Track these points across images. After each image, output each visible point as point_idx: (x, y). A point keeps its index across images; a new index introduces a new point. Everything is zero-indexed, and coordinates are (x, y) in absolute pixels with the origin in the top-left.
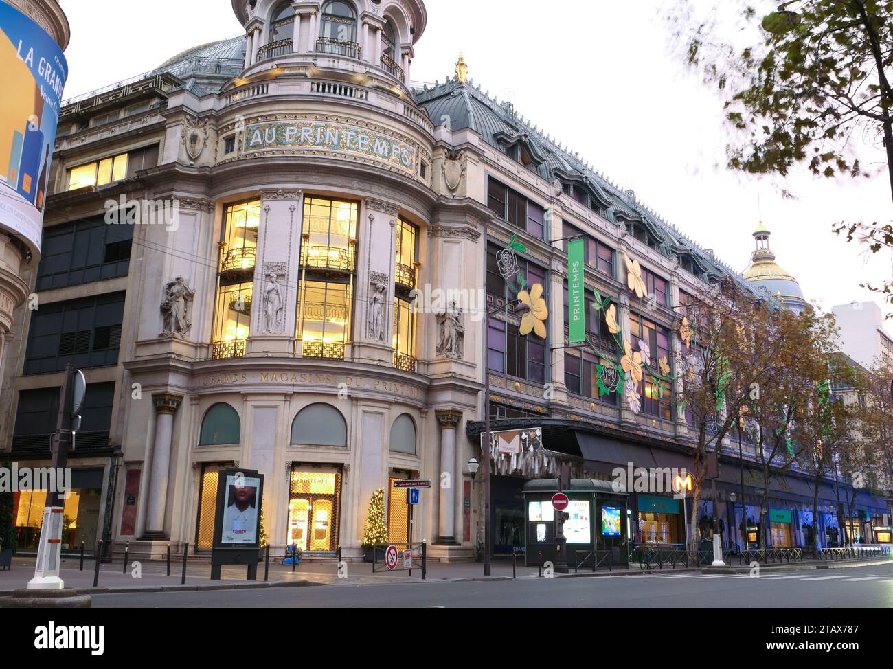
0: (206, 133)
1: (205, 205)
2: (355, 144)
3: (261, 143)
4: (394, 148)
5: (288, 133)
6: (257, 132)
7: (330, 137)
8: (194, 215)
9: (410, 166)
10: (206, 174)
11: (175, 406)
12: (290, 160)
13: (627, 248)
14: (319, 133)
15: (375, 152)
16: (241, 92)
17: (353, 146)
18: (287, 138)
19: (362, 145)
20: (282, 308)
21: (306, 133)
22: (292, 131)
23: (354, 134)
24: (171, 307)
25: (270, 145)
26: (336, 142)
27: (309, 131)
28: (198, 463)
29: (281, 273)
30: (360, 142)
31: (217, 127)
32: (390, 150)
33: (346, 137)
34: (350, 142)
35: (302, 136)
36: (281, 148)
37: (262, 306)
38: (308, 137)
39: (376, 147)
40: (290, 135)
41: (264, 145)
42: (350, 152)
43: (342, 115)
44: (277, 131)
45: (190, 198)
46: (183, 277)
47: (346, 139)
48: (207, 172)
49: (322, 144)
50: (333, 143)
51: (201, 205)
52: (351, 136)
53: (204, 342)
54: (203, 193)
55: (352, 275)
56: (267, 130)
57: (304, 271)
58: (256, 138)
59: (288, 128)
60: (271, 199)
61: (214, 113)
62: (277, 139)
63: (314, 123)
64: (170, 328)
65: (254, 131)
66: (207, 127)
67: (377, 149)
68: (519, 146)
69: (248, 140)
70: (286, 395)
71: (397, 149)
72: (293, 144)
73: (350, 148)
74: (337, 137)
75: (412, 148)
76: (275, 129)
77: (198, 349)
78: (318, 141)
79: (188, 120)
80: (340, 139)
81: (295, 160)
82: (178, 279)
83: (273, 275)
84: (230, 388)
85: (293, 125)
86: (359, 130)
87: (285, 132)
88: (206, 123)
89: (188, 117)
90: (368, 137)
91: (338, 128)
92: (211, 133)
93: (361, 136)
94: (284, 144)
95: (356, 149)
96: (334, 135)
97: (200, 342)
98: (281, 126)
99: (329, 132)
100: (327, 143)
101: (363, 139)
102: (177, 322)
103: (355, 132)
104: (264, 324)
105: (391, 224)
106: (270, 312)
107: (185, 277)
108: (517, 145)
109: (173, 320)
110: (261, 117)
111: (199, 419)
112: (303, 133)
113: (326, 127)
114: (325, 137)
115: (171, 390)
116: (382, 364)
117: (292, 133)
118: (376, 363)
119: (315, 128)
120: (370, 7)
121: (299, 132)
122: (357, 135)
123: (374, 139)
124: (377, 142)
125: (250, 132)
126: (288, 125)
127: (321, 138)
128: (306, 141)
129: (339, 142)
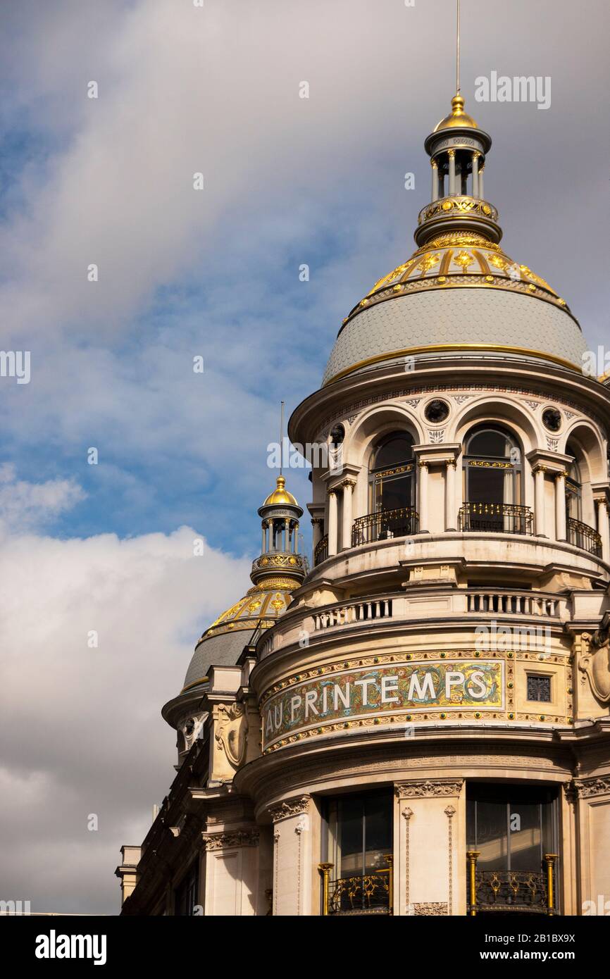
4: (448, 679)
7: (339, 697)
9: (493, 697)
14: (326, 696)
15: (410, 698)
18: (293, 716)
19: (389, 694)
21: (310, 700)
22: (296, 702)
23: (373, 681)
26: (347, 703)
27: (313, 696)
30: (384, 689)
32: (440, 687)
33: (362, 689)
34: (368, 697)
35: (307, 708)
36: (286, 733)
38: (313, 707)
39: (412, 689)
40: (295, 711)
42: (369, 713)
43: (352, 657)
44: (284, 706)
47: (360, 694)
49: (330, 712)
50: (343, 707)
51: (240, 838)
52: (369, 685)
56: (277, 708)
58: (270, 723)
59: (293, 700)
62: (283, 720)
63: (319, 681)
65: (268, 712)
67: (415, 692)
69: (265, 729)
71: (457, 678)
72: (297, 725)
74: (348, 696)
75: (492, 663)
76: (281, 704)
78: (325, 710)
80: (353, 695)
85: (296, 693)
86: (381, 670)
87: (291, 707)
90: (396, 678)
93: (384, 680)
94: (289, 727)
95: (380, 705)
96: (344, 691)
98: (287, 698)
100: (336, 707)
101: (388, 684)
103: (375, 677)
105: (447, 812)
110: (270, 688)
112: (307, 702)
113: (334, 682)
114: (333, 700)
117: (297, 706)
119: (320, 693)
120: (426, 433)
121: (304, 701)
122: (379, 682)
123: (406, 677)
124: (415, 679)
125: (266, 714)
126: (293, 694)
127: (328, 703)
128: (311, 715)
129: (351, 701)
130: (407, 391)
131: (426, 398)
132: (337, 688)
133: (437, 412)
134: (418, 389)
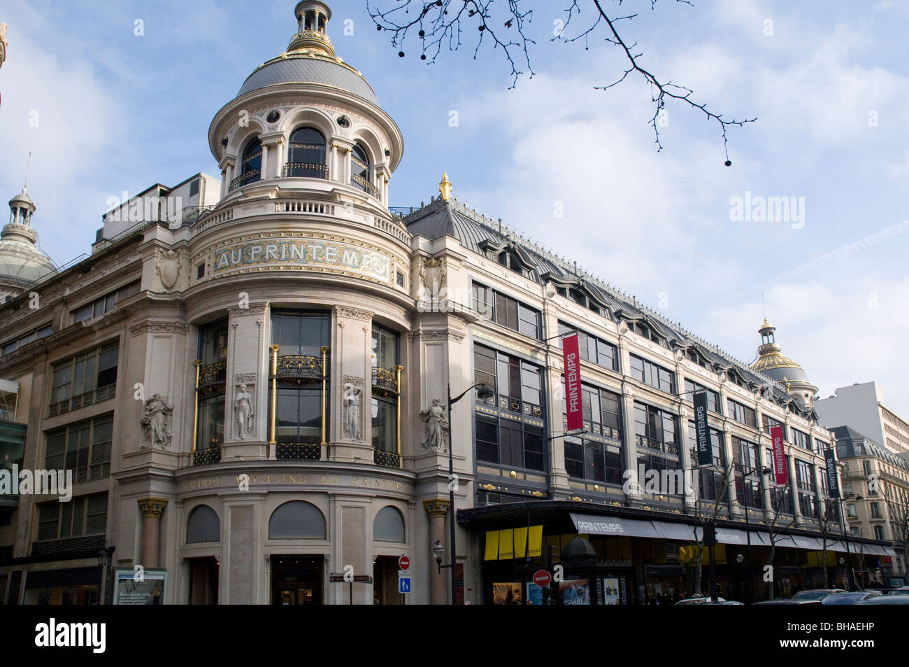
0: (179, 263)
1: (180, 328)
2: (321, 257)
3: (228, 265)
4: (364, 259)
5: (253, 252)
6: (224, 255)
7: (295, 252)
8: (170, 337)
9: (384, 274)
10: (177, 299)
11: (160, 510)
12: (254, 277)
13: (629, 343)
14: (284, 249)
15: (344, 262)
16: (209, 221)
17: (320, 259)
18: (253, 257)
19: (330, 256)
20: (253, 416)
21: (271, 250)
22: (257, 250)
23: (321, 247)
24: (150, 421)
25: (236, 266)
26: (301, 256)
27: (273, 248)
28: (185, 559)
29: (251, 383)
30: (328, 254)
31: (190, 256)
33: (312, 250)
34: (317, 256)
35: (267, 254)
36: (246, 267)
37: (234, 415)
38: (273, 254)
39: (345, 258)
40: (255, 254)
41: (230, 266)
42: (317, 265)
43: (306, 230)
44: (242, 252)
45: (165, 323)
46: (160, 394)
47: (311, 253)
48: (178, 297)
49: (288, 259)
50: (298, 258)
51: (176, 328)
52: (317, 249)
53: (185, 451)
54: (177, 317)
55: (324, 381)
56: (233, 252)
57: (275, 380)
58: (224, 261)
59: (253, 248)
60: (238, 315)
61: (185, 243)
62: (242, 259)
63: (278, 240)
64: (150, 441)
65: (221, 254)
66: (180, 257)
68: (508, 254)
69: (216, 264)
70: (261, 494)
71: (368, 259)
72: (258, 262)
73: (316, 261)
74: (302, 252)
75: (384, 257)
76: (240, 250)
77: (180, 458)
78: (283, 256)
79: (162, 252)
80: (305, 253)
81: (258, 276)
82: (155, 396)
83: (244, 385)
84: (207, 491)
85: (257, 245)
86: (326, 242)
87: (251, 252)
88: (179, 253)
89: (161, 249)
90: (335, 249)
91: (303, 243)
92: (184, 262)
93: (328, 249)
94: (250, 263)
95: (324, 261)
96: (299, 250)
97: (181, 451)
98: (246, 246)
100: (293, 257)
101: (330, 251)
102: (157, 436)
103: (322, 245)
104: (237, 431)
105: (364, 330)
106: (242, 420)
107: (162, 394)
108: (505, 253)
109: (153, 433)
110: (227, 240)
111: (185, 520)
112: (268, 251)
113: (291, 243)
114: (290, 253)
115: (152, 496)
116: (358, 461)
117: (257, 252)
118: (352, 461)
119: (280, 245)
120: (338, 131)
121: (264, 250)
122: (324, 247)
123: (342, 250)
124: (346, 253)
125: (218, 255)
126: (253, 245)
127: (286, 254)
128: (271, 259)
129: (305, 256)
130: (328, 104)
131: (337, 113)
132: (294, 247)
133: (343, 122)
134: (335, 106)
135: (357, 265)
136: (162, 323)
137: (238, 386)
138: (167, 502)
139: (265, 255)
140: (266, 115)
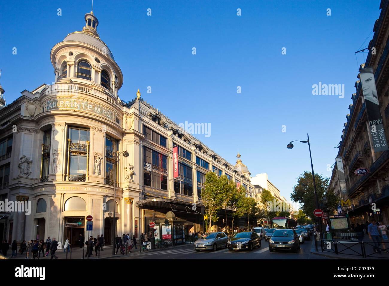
1: (36, 131)
3: (52, 107)
4: (103, 111)
5: (61, 103)
6: (50, 104)
7: (76, 105)
9: (111, 118)
10: (34, 119)
14: (72, 104)
15: (95, 111)
17: (86, 109)
18: (60, 105)
19: (90, 108)
21: (67, 103)
22: (62, 102)
23: (86, 104)
24: (21, 166)
28: (35, 219)
34: (85, 107)
43: (81, 97)
45: (29, 128)
46: (26, 155)
47: (83, 106)
50: (77, 107)
51: (33, 131)
53: (37, 178)
54: (34, 127)
55: (88, 153)
56: (53, 103)
57: (69, 152)
58: (50, 106)
59: (61, 102)
60: (55, 126)
62: (56, 106)
65: (49, 103)
66: (36, 104)
69: (48, 107)
73: (84, 109)
75: (111, 112)
76: (56, 102)
77: (35, 181)
78: (72, 106)
83: (56, 153)
85: (62, 101)
86: (88, 103)
87: (60, 103)
88: (36, 102)
89: (28, 100)
90: (92, 106)
92: (37, 106)
93: (89, 105)
96: (78, 104)
97: (35, 178)
99: (76, 103)
100: (75, 107)
102: (24, 171)
106: (55, 166)
110: (51, 98)
111: (36, 204)
112: (66, 103)
114: (74, 105)
116: (99, 183)
117: (62, 103)
118: (97, 182)
119: (71, 101)
124: (96, 108)
125: (48, 104)
126: (60, 100)
127: (73, 105)
128: (67, 106)
129: (80, 106)
130: (91, 53)
131: (95, 57)
133: (97, 61)
134: (94, 54)
135: (100, 113)
136: (28, 128)
137: (54, 153)
138: (29, 197)
139: (65, 105)
140: (68, 53)
